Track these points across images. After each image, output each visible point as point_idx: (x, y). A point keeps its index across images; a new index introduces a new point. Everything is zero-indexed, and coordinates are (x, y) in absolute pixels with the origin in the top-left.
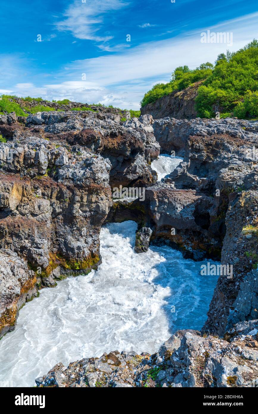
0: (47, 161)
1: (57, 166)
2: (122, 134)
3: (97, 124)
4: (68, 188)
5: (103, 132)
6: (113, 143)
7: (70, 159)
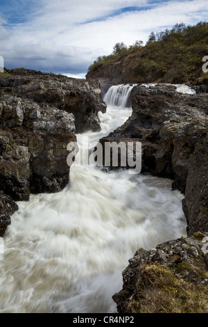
0: (22, 115)
1: (31, 119)
2: (79, 94)
3: (59, 86)
4: (43, 136)
5: (64, 92)
6: (73, 102)
7: (41, 113)
